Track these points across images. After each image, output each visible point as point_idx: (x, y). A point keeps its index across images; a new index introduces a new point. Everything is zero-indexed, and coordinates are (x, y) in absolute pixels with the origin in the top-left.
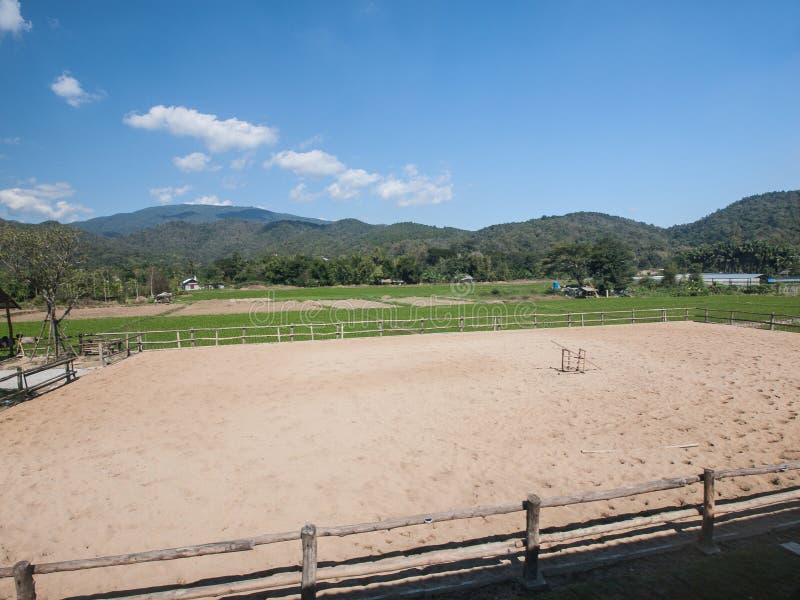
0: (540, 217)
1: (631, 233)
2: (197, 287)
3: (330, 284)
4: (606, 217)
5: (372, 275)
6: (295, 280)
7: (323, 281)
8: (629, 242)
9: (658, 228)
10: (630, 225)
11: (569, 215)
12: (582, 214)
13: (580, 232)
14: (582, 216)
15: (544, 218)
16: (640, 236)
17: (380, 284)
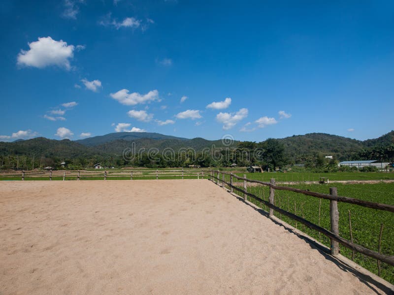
0: (292, 136)
1: (341, 143)
2: (100, 168)
3: (164, 167)
4: (328, 135)
5: (185, 163)
6: (148, 165)
7: (161, 165)
8: (338, 148)
9: (358, 141)
10: (341, 140)
11: (307, 135)
12: (314, 134)
13: (312, 143)
14: (314, 135)
15: (294, 136)
16: (345, 145)
17: (188, 167)
